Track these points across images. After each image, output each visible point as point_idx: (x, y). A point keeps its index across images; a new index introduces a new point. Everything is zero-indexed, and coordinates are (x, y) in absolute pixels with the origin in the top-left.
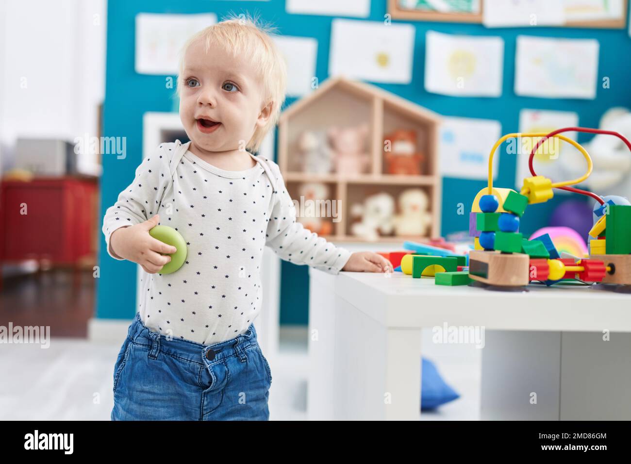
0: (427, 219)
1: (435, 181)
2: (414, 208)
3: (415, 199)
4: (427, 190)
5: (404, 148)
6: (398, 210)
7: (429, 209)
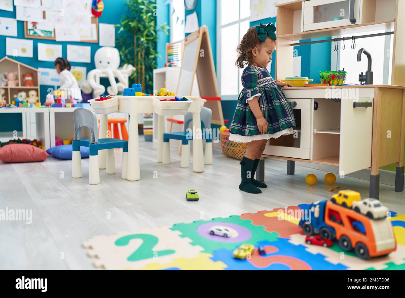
0: (37, 98)
1: (39, 87)
2: (33, 95)
3: (33, 93)
4: (36, 90)
5: (29, 78)
6: (28, 96)
7: (37, 96)
